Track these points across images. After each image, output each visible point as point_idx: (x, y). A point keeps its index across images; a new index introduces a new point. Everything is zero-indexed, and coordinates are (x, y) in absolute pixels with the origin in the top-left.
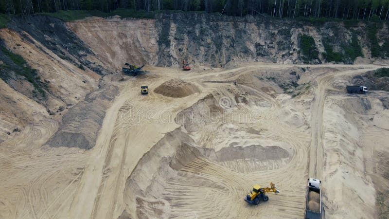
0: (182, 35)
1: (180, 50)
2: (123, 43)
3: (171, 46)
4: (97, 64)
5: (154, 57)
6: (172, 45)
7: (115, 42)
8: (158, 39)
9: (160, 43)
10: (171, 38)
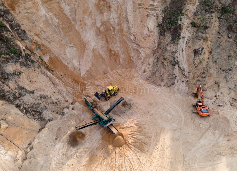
0: (208, 15)
1: (196, 52)
2: (103, 23)
3: (181, 40)
4: (37, 94)
5: (147, 57)
6: (184, 37)
7: (89, 21)
8: (161, 21)
9: (162, 29)
10: (185, 22)
